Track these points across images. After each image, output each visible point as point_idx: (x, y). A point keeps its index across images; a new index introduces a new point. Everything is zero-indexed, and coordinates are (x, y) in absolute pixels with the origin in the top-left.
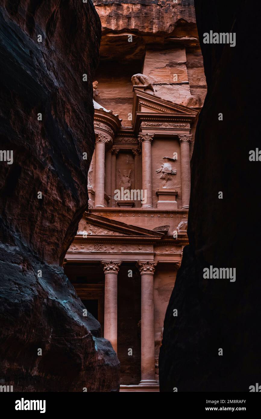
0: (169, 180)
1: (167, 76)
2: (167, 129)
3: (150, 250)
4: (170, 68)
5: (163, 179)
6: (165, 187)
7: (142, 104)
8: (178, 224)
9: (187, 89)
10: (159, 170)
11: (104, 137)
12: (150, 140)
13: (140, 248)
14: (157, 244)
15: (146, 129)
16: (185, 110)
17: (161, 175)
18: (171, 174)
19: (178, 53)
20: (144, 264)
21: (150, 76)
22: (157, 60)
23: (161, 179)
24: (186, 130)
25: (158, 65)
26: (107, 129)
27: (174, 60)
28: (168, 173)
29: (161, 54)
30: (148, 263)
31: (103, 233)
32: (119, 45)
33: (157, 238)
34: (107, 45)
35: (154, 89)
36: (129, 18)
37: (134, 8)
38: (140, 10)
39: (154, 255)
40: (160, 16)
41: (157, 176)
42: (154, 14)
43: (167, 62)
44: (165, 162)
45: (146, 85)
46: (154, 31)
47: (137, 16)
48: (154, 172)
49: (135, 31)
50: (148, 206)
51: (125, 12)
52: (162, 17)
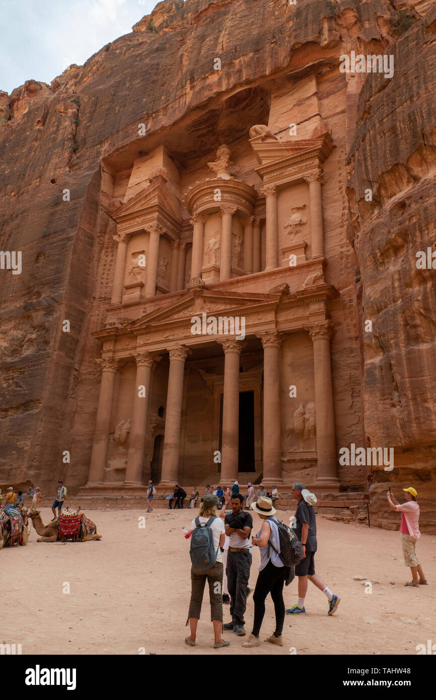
0: (297, 232)
1: (294, 117)
2: (291, 174)
3: (271, 317)
4: (297, 107)
5: (290, 233)
6: (293, 242)
7: (262, 157)
8: (305, 280)
9: (316, 121)
10: (286, 224)
11: (229, 208)
12: (273, 194)
13: (260, 317)
14: (278, 309)
15: (268, 182)
16: (307, 144)
17: (289, 229)
18: (301, 224)
19: (306, 88)
20: (264, 336)
21: (275, 125)
22: (283, 105)
23: (288, 234)
24: (311, 168)
25: (284, 110)
26: (234, 199)
27: (302, 97)
28: (296, 225)
29: (288, 96)
30: (267, 333)
31: (220, 308)
32: (244, 109)
33: (275, 302)
34: (231, 112)
35: (278, 137)
36: (240, 71)
37: (246, 59)
38: (252, 58)
39: (277, 323)
40: (273, 53)
41: (284, 233)
42: (266, 55)
43: (295, 102)
44: (294, 213)
45: (263, 135)
46: (267, 73)
47: (248, 65)
48: (281, 229)
49: (248, 82)
50: (269, 268)
51: (237, 67)
52: (276, 53)
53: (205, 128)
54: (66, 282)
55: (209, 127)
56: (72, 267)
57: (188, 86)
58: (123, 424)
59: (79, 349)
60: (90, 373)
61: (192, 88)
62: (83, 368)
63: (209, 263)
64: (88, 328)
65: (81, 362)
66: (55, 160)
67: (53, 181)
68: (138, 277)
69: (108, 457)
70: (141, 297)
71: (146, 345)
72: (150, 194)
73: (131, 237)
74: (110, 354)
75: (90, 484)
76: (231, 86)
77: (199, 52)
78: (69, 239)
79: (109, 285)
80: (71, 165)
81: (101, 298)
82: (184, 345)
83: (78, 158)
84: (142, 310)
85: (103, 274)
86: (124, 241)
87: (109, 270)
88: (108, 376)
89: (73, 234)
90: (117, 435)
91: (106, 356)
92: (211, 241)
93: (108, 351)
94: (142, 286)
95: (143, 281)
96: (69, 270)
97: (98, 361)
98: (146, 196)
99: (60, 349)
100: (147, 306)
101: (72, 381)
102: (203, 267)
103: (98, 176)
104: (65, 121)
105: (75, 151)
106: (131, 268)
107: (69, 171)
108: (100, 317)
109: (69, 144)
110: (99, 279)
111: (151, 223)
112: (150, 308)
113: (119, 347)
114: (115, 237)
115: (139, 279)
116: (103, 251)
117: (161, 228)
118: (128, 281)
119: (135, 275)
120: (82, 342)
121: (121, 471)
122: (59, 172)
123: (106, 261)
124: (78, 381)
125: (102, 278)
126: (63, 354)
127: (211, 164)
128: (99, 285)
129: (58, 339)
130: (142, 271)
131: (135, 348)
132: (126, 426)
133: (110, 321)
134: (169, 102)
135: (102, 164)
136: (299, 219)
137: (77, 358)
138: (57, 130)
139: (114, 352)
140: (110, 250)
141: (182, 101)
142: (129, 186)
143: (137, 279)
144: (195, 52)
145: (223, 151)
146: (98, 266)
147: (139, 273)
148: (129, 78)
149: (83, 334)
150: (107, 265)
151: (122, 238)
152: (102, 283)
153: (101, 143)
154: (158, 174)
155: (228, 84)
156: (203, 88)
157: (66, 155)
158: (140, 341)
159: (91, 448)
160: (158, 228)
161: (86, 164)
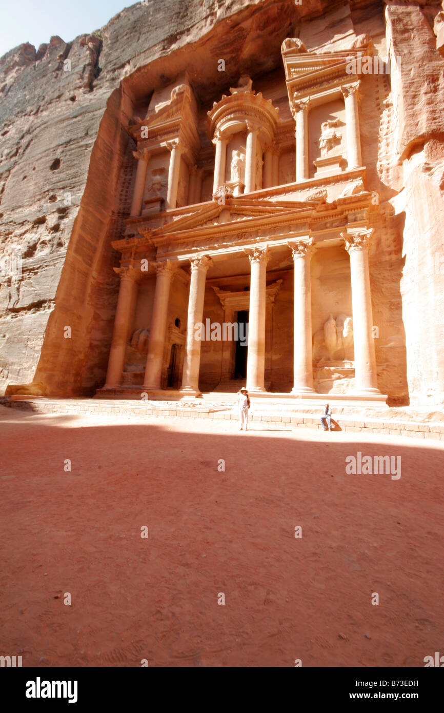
1: (327, 37)
4: (330, 29)
8: (343, 190)
12: (305, 108)
15: (299, 98)
22: (315, 28)
24: (351, 80)
27: (335, 19)
29: (320, 20)
34: (258, 36)
43: (327, 24)
50: (300, 180)
53: (229, 53)
55: (233, 52)
58: (140, 332)
59: (97, 257)
60: (107, 283)
64: (106, 240)
66: (75, 81)
67: (72, 99)
68: (158, 193)
70: (162, 211)
72: (172, 111)
73: (151, 155)
79: (128, 201)
82: (207, 256)
83: (98, 80)
84: (163, 222)
85: (122, 190)
87: (128, 188)
88: (126, 284)
91: (124, 266)
93: (127, 261)
94: (162, 201)
95: (164, 197)
96: (86, 175)
97: (117, 270)
98: (169, 114)
100: (168, 219)
102: (227, 183)
103: (118, 94)
104: (87, 50)
105: (95, 75)
106: (151, 184)
107: (89, 91)
109: (88, 69)
113: (137, 258)
114: (135, 154)
118: (148, 197)
119: (154, 191)
120: (100, 251)
122: (79, 90)
123: (125, 179)
125: (121, 195)
126: (79, 258)
128: (118, 201)
130: (162, 187)
131: (154, 259)
132: (144, 334)
133: (129, 233)
135: (123, 84)
136: (333, 134)
140: (129, 169)
142: (149, 109)
143: (156, 195)
146: (117, 183)
147: (159, 190)
149: (102, 243)
150: (126, 183)
151: (143, 154)
152: (120, 200)
153: (122, 67)
157: (87, 76)
158: (161, 251)
159: (108, 352)
161: (107, 84)
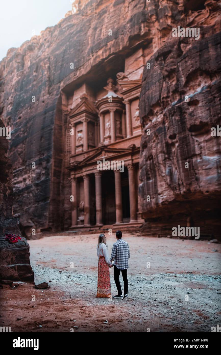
0: (138, 120)
1: (134, 67)
2: (134, 94)
3: (130, 158)
4: (135, 62)
5: (136, 120)
6: (137, 124)
9: (142, 69)
10: (134, 116)
11: (113, 109)
12: (128, 103)
14: (132, 154)
15: (125, 98)
17: (135, 118)
19: (138, 52)
21: (127, 71)
22: (130, 61)
25: (131, 63)
27: (137, 57)
28: (138, 116)
29: (132, 56)
30: (129, 165)
31: (111, 155)
33: (130, 152)
35: (128, 77)
36: (110, 49)
37: (112, 42)
38: (114, 42)
39: (132, 160)
40: (123, 40)
41: (134, 120)
42: (120, 40)
43: (134, 59)
44: (137, 111)
45: (122, 77)
46: (121, 49)
47: (113, 46)
48: (133, 118)
49: (113, 54)
50: (128, 136)
51: (109, 47)
52: (124, 40)
54: (53, 149)
56: (54, 142)
57: (91, 55)
58: (82, 203)
59: (62, 174)
60: (67, 183)
61: (93, 56)
62: (65, 181)
63: (107, 135)
64: (64, 165)
65: (63, 180)
66: (43, 92)
67: (43, 102)
68: (81, 141)
69: (78, 216)
70: (83, 150)
71: (86, 171)
72: (81, 105)
73: (76, 125)
74: (73, 176)
75: (73, 226)
76: (107, 56)
77: (95, 37)
78: (52, 129)
79: (70, 145)
80: (49, 93)
81: (68, 151)
82: (99, 171)
83: (52, 89)
84: (83, 156)
85: (68, 141)
86: (73, 126)
88: (74, 184)
89: (53, 127)
90: (80, 207)
91: (72, 177)
92: (107, 124)
93: (73, 174)
94: (82, 146)
95: (83, 143)
96: (53, 144)
97: (69, 178)
98: (80, 106)
99: (54, 176)
100: (85, 154)
101: (61, 187)
102: (105, 136)
103: (60, 98)
104: (45, 72)
105: (50, 86)
106: (78, 138)
107: (49, 96)
108: (68, 160)
109: (47, 83)
110: (66, 143)
111: (83, 118)
112: (86, 156)
113: (76, 173)
114: (70, 125)
115: (81, 143)
116: (67, 131)
117: (87, 120)
118: (77, 144)
119: (79, 141)
120: (62, 171)
121: (83, 221)
122: (45, 97)
124: (64, 187)
125: (67, 143)
126: (55, 178)
127: (105, 88)
128: (66, 146)
129: (53, 172)
131: (82, 173)
132: (83, 204)
133: (72, 162)
134: (85, 62)
135: (62, 92)
137: (62, 178)
138: (42, 76)
139: (75, 175)
140: (69, 130)
141: (90, 61)
142: (74, 100)
143: (80, 143)
144: (93, 37)
145: (110, 81)
146: (65, 138)
147: (81, 140)
148: (68, 48)
149: (63, 168)
151: (73, 125)
152: (67, 145)
153: (60, 82)
154: (83, 96)
155: (106, 55)
156: (96, 57)
157: (47, 89)
158: (84, 170)
159: (71, 213)
160: (86, 120)
161: (55, 93)
